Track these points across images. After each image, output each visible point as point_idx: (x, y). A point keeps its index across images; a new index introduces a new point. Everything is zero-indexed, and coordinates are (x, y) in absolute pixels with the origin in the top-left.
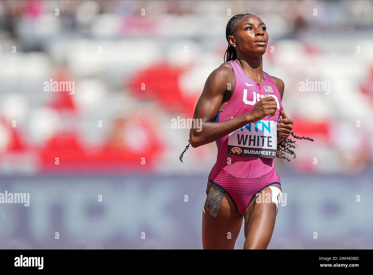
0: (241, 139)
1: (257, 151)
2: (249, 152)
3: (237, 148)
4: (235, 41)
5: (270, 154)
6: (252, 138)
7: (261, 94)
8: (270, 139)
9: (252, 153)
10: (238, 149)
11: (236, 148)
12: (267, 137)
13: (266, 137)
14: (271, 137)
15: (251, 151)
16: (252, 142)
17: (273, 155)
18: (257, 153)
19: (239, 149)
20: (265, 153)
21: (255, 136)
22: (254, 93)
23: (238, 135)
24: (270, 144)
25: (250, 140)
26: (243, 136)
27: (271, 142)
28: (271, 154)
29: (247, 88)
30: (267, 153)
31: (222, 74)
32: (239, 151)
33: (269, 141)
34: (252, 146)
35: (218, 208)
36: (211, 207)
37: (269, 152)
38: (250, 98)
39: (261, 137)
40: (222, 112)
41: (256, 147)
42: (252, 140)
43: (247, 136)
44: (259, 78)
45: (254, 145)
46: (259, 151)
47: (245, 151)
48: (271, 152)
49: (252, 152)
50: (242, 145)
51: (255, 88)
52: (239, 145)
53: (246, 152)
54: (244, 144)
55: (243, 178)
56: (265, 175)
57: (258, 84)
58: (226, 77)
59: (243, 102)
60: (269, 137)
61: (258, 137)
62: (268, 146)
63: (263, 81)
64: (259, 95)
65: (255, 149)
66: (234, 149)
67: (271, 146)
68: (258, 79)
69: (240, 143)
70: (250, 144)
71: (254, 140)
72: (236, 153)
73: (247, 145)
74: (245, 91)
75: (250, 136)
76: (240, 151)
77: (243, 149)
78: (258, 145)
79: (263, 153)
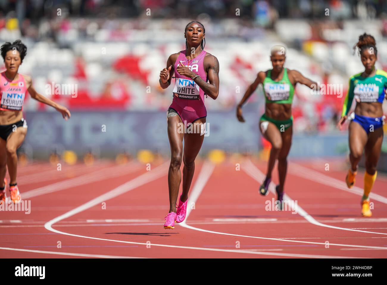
6: (183, 89)
7: (188, 65)
8: (193, 90)
10: (177, 95)
13: (191, 89)
14: (194, 89)
16: (183, 91)
17: (195, 98)
18: (185, 97)
20: (190, 97)
21: (184, 88)
23: (178, 87)
25: (182, 90)
27: (194, 91)
28: (194, 97)
33: (192, 91)
34: (183, 93)
39: (188, 89)
41: (185, 94)
42: (183, 90)
43: (181, 88)
45: (184, 93)
46: (187, 96)
49: (183, 96)
50: (178, 93)
51: (185, 63)
52: (177, 93)
53: (180, 96)
60: (192, 89)
61: (186, 88)
62: (192, 93)
65: (185, 95)
67: (194, 94)
70: (182, 92)
71: (184, 90)
73: (181, 93)
77: (179, 94)
78: (186, 93)
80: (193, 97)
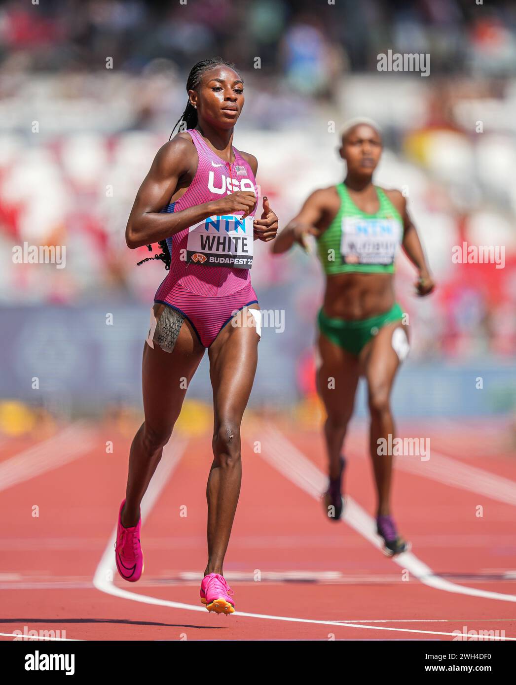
0: (206, 242)
1: (227, 259)
2: (217, 260)
3: (200, 254)
4: (196, 99)
5: (245, 263)
6: (222, 241)
7: (231, 178)
8: (245, 242)
9: (221, 262)
10: (201, 257)
11: (198, 254)
12: (241, 239)
14: (246, 239)
15: (219, 258)
16: (221, 247)
17: (249, 264)
18: (227, 261)
19: (203, 255)
20: (239, 262)
21: (225, 238)
22: (223, 177)
23: (202, 236)
24: (246, 248)
25: (219, 243)
26: (208, 237)
27: (246, 245)
28: (247, 262)
29: (213, 169)
30: (241, 262)
31: (179, 147)
32: (202, 259)
33: (244, 245)
34: (220, 252)
35: (175, 340)
36: (164, 340)
37: (244, 260)
38: (218, 185)
39: (234, 238)
40: (179, 203)
41: (226, 253)
42: (221, 244)
43: (214, 237)
44: (229, 155)
45: (224, 250)
46: (231, 259)
47: (210, 260)
48: (246, 260)
49: (221, 260)
50: (207, 251)
51: (224, 169)
52: (203, 251)
53: (212, 260)
54: (210, 249)
55: (209, 296)
56: (240, 291)
57: (228, 164)
58: (184, 153)
59: (209, 190)
60: (244, 239)
61: (229, 238)
62: (243, 251)
63: (233, 158)
64: (229, 180)
65: (225, 256)
66: (196, 257)
67: (247, 251)
68: (227, 158)
69: (203, 248)
70: (218, 250)
71: (224, 244)
72: (199, 262)
73: (214, 251)
74: (211, 175)
75: (219, 238)
76: (204, 259)
77: (208, 256)
78: (229, 250)
79: (236, 261)
80: (245, 260)
